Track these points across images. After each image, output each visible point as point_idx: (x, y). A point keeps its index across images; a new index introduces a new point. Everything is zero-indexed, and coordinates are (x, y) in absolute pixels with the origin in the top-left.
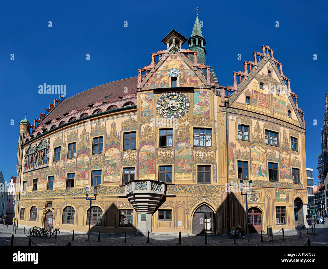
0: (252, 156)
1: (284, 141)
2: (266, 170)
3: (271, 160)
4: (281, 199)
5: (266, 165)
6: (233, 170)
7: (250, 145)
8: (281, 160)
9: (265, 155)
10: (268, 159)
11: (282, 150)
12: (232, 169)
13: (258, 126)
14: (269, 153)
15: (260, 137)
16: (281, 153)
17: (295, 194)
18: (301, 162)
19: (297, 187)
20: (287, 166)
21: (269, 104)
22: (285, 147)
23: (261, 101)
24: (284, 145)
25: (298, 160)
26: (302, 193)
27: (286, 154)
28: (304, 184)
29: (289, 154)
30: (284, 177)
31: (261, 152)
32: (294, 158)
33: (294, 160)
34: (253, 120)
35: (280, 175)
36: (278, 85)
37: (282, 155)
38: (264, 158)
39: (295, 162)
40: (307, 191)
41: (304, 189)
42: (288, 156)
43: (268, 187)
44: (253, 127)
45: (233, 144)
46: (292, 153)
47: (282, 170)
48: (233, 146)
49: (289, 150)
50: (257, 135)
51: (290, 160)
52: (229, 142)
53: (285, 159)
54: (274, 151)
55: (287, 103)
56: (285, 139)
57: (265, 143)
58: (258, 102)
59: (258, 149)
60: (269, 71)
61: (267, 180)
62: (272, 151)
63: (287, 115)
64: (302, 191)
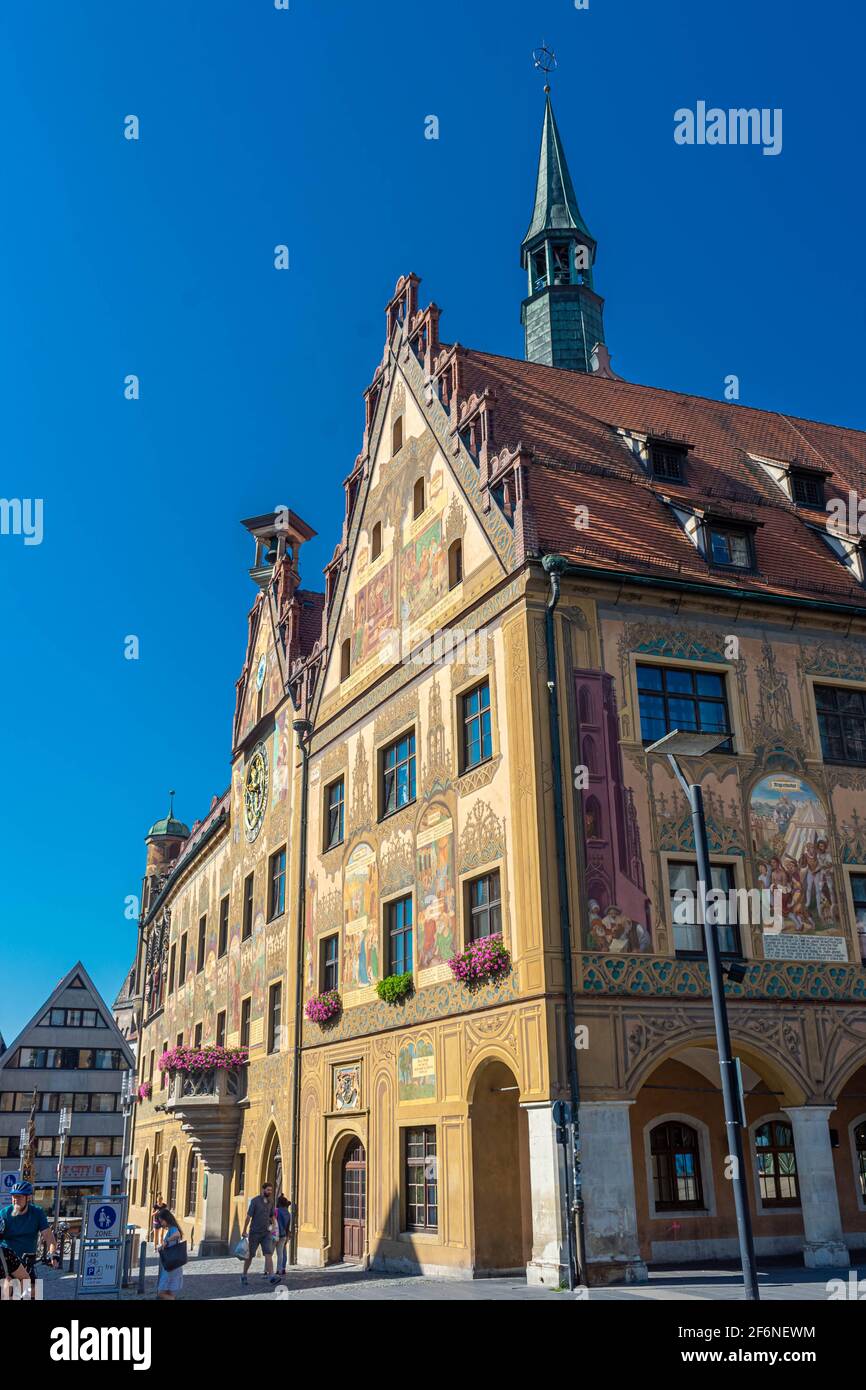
0: (347, 905)
1: (433, 750)
2: (376, 946)
3: (391, 891)
4: (416, 1083)
5: (376, 926)
6: (312, 982)
7: (343, 857)
8: (421, 864)
9: (375, 876)
10: (383, 893)
11: (426, 804)
12: (309, 980)
13: (360, 755)
14: (386, 858)
15: (365, 800)
16: (422, 827)
17: (473, 1044)
18: (504, 821)
19: (487, 993)
20: (441, 886)
21: (390, 609)
22: (436, 782)
23: (372, 621)
24: (431, 773)
25: (492, 815)
26: (513, 1027)
27: (438, 822)
28: (522, 958)
29: (449, 812)
30: (430, 955)
31: (366, 870)
32: (472, 816)
33: (472, 826)
34: (352, 741)
35: (418, 952)
36: (419, 456)
37: (423, 840)
38: (373, 895)
39: (476, 835)
40: (544, 1000)
41: (521, 997)
42: (446, 828)
43: (380, 1028)
44: (351, 771)
45: (313, 880)
46: (465, 793)
47: (422, 922)
48: (314, 887)
49: (450, 787)
50: (359, 797)
51: (453, 841)
52: (308, 876)
53: (433, 852)
54: (399, 837)
55: (447, 512)
56: (432, 739)
57: (376, 819)
58: (365, 638)
59: (361, 862)
60: (398, 425)
61: (376, 996)
62: (395, 841)
63: (446, 583)
64: (513, 1012)
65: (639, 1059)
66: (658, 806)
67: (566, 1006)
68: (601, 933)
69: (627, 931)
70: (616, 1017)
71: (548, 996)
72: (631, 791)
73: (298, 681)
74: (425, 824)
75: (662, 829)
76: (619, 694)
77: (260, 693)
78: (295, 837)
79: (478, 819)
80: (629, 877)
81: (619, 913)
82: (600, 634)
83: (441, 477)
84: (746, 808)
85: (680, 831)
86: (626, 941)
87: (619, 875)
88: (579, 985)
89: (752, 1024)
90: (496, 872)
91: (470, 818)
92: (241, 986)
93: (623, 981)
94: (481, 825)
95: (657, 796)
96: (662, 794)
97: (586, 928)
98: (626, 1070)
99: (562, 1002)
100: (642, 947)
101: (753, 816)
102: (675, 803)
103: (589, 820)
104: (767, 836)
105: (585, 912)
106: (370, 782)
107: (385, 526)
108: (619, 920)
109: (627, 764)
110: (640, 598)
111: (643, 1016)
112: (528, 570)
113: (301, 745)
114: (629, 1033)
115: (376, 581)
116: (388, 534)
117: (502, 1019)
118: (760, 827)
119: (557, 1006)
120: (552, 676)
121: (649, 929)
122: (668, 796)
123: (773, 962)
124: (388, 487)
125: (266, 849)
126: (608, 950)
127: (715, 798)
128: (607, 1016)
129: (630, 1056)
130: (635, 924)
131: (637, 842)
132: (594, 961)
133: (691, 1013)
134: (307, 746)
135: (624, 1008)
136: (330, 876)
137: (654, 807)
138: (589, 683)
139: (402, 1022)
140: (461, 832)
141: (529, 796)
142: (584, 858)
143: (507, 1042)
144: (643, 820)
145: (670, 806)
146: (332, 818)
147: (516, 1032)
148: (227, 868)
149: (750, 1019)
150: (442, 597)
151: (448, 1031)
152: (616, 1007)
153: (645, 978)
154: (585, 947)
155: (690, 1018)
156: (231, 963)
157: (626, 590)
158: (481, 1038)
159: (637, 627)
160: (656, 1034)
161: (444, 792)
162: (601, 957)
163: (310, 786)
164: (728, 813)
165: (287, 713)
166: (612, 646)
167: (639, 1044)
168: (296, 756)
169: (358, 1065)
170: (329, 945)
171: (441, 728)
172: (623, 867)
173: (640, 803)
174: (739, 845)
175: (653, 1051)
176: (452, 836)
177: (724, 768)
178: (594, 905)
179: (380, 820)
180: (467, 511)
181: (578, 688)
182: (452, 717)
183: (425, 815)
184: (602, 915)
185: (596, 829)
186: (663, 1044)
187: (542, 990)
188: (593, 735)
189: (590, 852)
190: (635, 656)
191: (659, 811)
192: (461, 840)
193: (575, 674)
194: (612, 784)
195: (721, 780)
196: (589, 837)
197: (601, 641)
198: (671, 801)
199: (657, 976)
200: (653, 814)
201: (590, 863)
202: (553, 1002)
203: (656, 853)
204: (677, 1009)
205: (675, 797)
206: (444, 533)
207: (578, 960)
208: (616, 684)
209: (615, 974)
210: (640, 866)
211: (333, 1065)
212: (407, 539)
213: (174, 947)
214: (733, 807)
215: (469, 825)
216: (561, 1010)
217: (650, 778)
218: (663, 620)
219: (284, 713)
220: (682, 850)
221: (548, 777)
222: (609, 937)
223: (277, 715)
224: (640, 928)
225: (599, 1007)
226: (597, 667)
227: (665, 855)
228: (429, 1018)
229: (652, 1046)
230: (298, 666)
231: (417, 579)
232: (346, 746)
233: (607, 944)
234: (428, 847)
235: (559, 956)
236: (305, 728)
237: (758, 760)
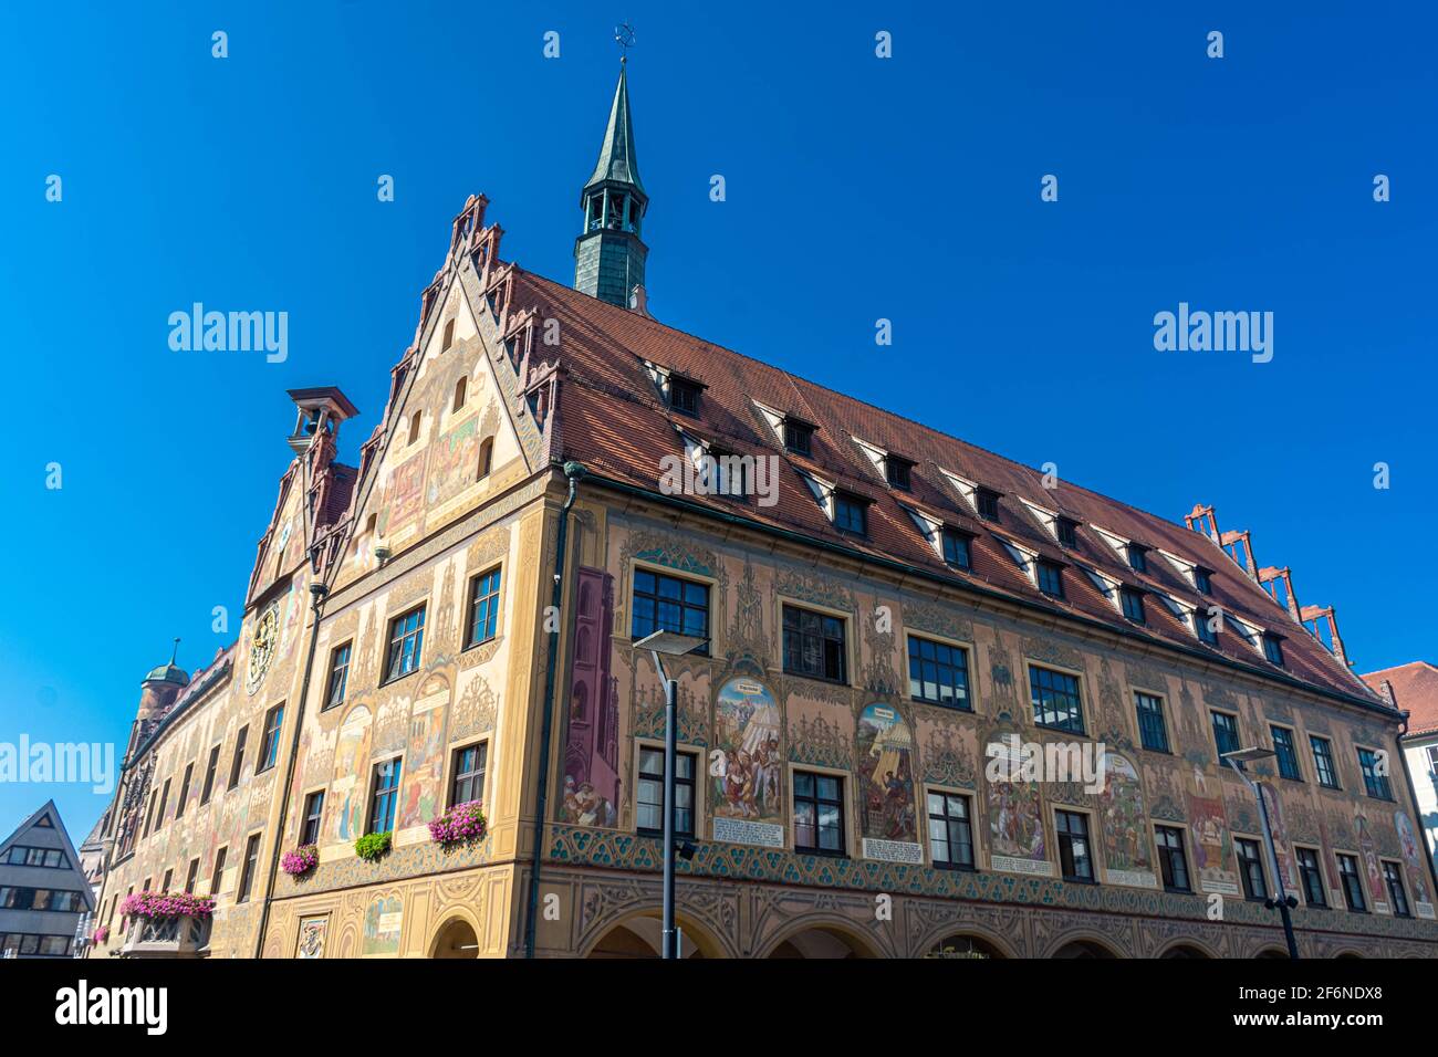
0: (337, 763)
1: (441, 624)
2: (360, 804)
3: (383, 753)
5: (363, 785)
6: (292, 835)
7: (341, 718)
8: (414, 730)
9: (369, 737)
10: (374, 754)
11: (427, 674)
12: (290, 834)
13: (371, 624)
14: (382, 722)
15: (370, 665)
16: (421, 695)
17: (440, 903)
18: (499, 696)
19: (460, 856)
20: (431, 752)
21: (418, 491)
22: (440, 655)
23: (400, 500)
24: (436, 646)
25: (487, 690)
26: (480, 889)
27: (436, 692)
28: (498, 825)
29: (448, 683)
30: (411, 816)
31: (361, 732)
32: (469, 689)
33: (468, 699)
34: (364, 609)
35: (400, 812)
36: (465, 358)
37: (419, 707)
38: (364, 755)
39: (471, 708)
40: (513, 865)
41: (492, 861)
42: (444, 697)
43: (353, 884)
44: (360, 635)
45: (307, 737)
46: (465, 668)
47: (408, 785)
48: (308, 743)
49: (452, 661)
50: (365, 662)
51: (448, 711)
52: (303, 733)
53: (428, 720)
54: (397, 702)
55: (485, 411)
56: (442, 614)
57: (378, 684)
58: (391, 515)
59: (358, 722)
60: (450, 327)
61: (354, 852)
62: (393, 706)
63: (475, 474)
64: (483, 875)
65: (593, 924)
66: (638, 695)
67: (532, 872)
68: (573, 807)
69: (596, 806)
70: (576, 885)
71: (517, 862)
72: (616, 680)
73: (321, 547)
74: (423, 693)
75: (639, 717)
76: (616, 593)
77: (282, 554)
78: (295, 694)
79: (475, 693)
80: (605, 758)
81: (591, 789)
82: (607, 538)
83: (482, 380)
84: (714, 705)
85: (654, 720)
86: (594, 816)
87: (596, 756)
88: (546, 854)
89: (695, 898)
90: (484, 743)
91: (467, 691)
92: (219, 835)
93: (587, 852)
94: (476, 698)
95: (638, 687)
96: (642, 686)
97: (560, 801)
98: (580, 934)
99: (529, 867)
100: (608, 822)
101: (719, 712)
102: (654, 695)
103: (575, 703)
104: (728, 732)
105: (561, 785)
106: (377, 649)
107: (425, 415)
108: (591, 796)
109: (616, 656)
110: (645, 510)
111: (601, 885)
112: (550, 473)
113: (315, 607)
114: (586, 901)
115: (409, 464)
116: (426, 423)
117: (471, 881)
118: (723, 723)
119: (524, 872)
120: (559, 569)
121: (616, 806)
122: (647, 688)
123: (720, 843)
124: (433, 381)
125: (265, 703)
126: (577, 823)
127: (688, 694)
128: (569, 883)
129: (585, 921)
130: (604, 801)
131: (615, 727)
132: (563, 832)
133: (642, 885)
134: (320, 609)
135: (585, 877)
136: (325, 734)
137: (634, 696)
138: (592, 580)
139: (375, 879)
140: (456, 703)
141: (524, 677)
142: (567, 738)
143: (473, 902)
144: (623, 708)
145: (648, 697)
146: (334, 680)
147: (483, 893)
148: (223, 719)
149: (694, 893)
150: (469, 487)
151: (418, 890)
152: (577, 876)
153: (607, 851)
154: (556, 818)
155: (643, 889)
156: (212, 811)
157: (634, 502)
158: (449, 898)
159: (640, 536)
160: (610, 903)
161: (446, 666)
162: (570, 829)
163: (318, 647)
164: (698, 708)
165: (305, 575)
166: (616, 549)
167: (594, 911)
168: (309, 617)
169: (327, 918)
170: (314, 799)
171: (451, 605)
172: (601, 748)
173: (622, 692)
174: (703, 737)
175: (606, 918)
176: (448, 706)
177: (699, 668)
178: (570, 781)
179: (382, 685)
180: (502, 412)
181: (582, 582)
182: (463, 597)
183: (425, 685)
184: (576, 789)
185: (581, 712)
186: (615, 912)
187: (512, 856)
188: (590, 627)
189: (574, 732)
190: (635, 561)
191: (638, 700)
192: (455, 710)
193: (580, 571)
194: (600, 673)
195: (695, 678)
196: (574, 718)
197: (607, 544)
198: (650, 693)
199: (618, 850)
200: (633, 703)
201: (571, 741)
202: (522, 867)
203: (631, 738)
204: (632, 881)
205: (654, 690)
206: (479, 430)
207: (548, 829)
208: (615, 584)
209: (581, 845)
210: (615, 748)
211: (302, 917)
212: (443, 430)
213: (155, 792)
214: (703, 703)
215: (465, 698)
216: (527, 876)
217: (634, 670)
218: (663, 533)
219: (302, 575)
220: (653, 737)
221: (544, 660)
222: (580, 811)
223: (295, 576)
224: (608, 805)
225: (562, 874)
226: (600, 567)
227: (639, 741)
228: (403, 876)
229: (605, 913)
230: (323, 532)
231: (448, 468)
232: (358, 613)
233: (578, 817)
234: (424, 714)
235: (532, 825)
236: (321, 591)
237: (729, 663)
